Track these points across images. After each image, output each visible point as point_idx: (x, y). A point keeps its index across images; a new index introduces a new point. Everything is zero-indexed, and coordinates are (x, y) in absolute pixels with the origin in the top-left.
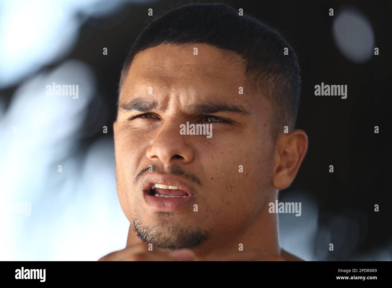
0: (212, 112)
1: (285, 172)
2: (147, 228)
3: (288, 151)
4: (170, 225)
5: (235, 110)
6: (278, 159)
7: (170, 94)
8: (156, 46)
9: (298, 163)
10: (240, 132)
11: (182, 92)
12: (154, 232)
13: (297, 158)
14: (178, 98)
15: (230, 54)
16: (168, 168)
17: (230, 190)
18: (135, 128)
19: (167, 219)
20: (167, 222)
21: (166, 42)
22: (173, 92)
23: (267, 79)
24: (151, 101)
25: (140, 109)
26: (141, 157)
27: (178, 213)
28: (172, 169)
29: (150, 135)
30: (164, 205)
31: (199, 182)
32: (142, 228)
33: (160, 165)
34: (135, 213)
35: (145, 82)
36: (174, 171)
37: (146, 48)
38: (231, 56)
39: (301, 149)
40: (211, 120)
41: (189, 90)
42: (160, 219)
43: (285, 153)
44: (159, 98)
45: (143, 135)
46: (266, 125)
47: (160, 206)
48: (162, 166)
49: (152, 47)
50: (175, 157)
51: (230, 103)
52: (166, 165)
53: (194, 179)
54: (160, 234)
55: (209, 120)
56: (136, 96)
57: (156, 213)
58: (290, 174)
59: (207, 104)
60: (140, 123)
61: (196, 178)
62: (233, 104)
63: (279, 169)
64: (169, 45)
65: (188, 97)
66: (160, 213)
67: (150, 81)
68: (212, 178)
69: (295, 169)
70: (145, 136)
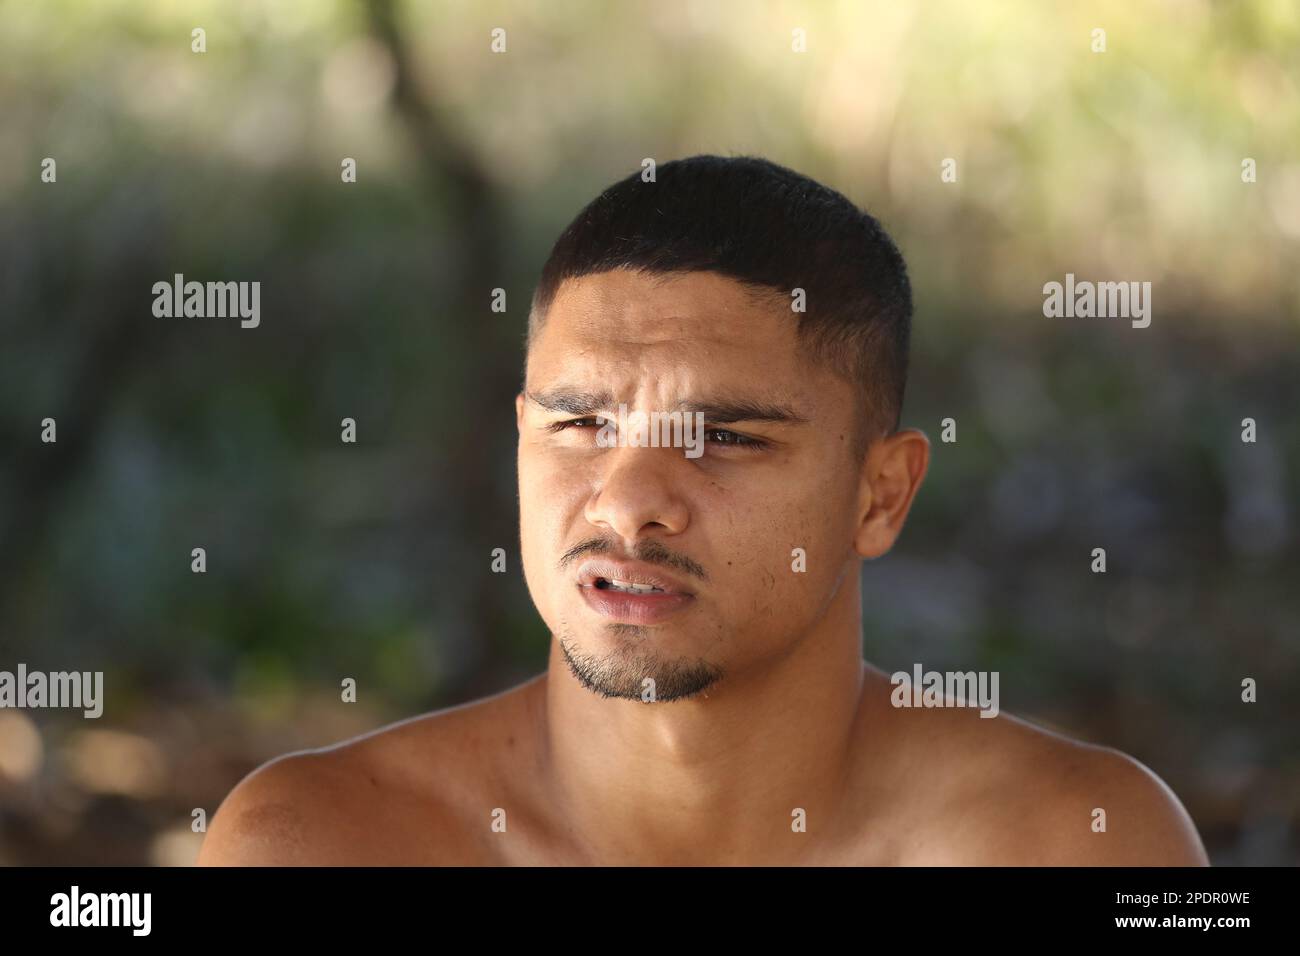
0: (726, 421)
1: (881, 520)
2: (591, 658)
3: (887, 472)
4: (642, 655)
5: (776, 416)
6: (867, 496)
7: (638, 378)
8: (606, 270)
9: (908, 497)
10: (786, 462)
11: (665, 374)
12: (606, 667)
13: (906, 488)
14: (655, 385)
15: (764, 296)
16: (635, 547)
17: (770, 585)
18: (562, 448)
19: (634, 640)
20: (634, 648)
21: (628, 267)
22: (645, 373)
23: (844, 339)
24: (595, 393)
25: (575, 410)
26: (573, 516)
27: (657, 629)
28: (640, 550)
29: (593, 468)
30: (627, 609)
31: (700, 573)
32: (581, 658)
33: (615, 539)
34: (564, 627)
35: (582, 351)
36: (647, 555)
37: (585, 274)
38: (768, 299)
39: (916, 464)
40: (723, 437)
41: (680, 369)
42: (619, 641)
43: (881, 476)
44: (614, 386)
45: (578, 466)
46: (842, 438)
47: (618, 613)
48: (621, 542)
49: (599, 272)
50: (649, 526)
51: (763, 403)
52: (630, 542)
53: (689, 566)
54: (619, 673)
55: (720, 438)
56: (564, 380)
57: (610, 626)
58: (891, 523)
59: (716, 404)
60: (571, 438)
61: (692, 564)
62: (770, 403)
63: (870, 516)
64: (634, 273)
65: (678, 384)
66: (619, 626)
67: (593, 350)
68: (730, 563)
69: (903, 508)
70: (582, 468)
